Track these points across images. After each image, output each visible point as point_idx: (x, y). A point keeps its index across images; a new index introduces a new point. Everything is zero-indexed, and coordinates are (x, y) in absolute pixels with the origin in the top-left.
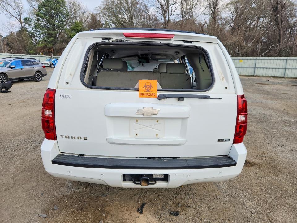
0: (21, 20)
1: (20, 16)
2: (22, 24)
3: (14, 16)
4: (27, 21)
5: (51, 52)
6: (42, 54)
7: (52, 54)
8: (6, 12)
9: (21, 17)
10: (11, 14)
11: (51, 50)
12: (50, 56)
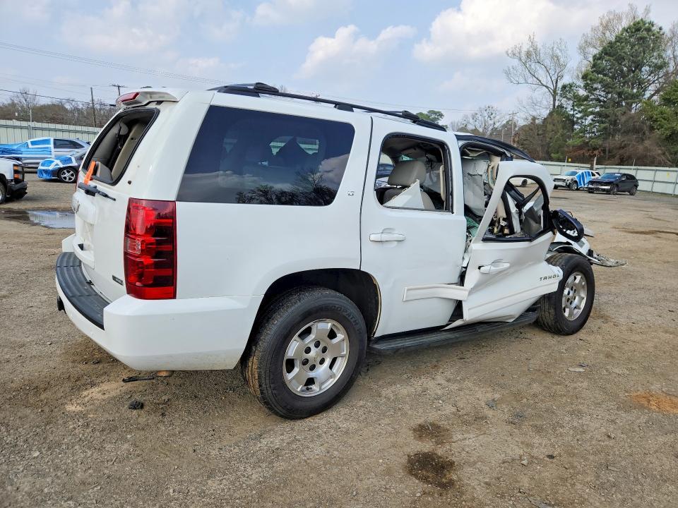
0: (555, 91)
1: (556, 83)
2: (554, 100)
3: (545, 84)
4: (567, 91)
5: (595, 155)
6: (570, 160)
7: (595, 161)
8: (531, 80)
9: (556, 86)
10: (540, 81)
11: (596, 152)
12: (589, 166)
